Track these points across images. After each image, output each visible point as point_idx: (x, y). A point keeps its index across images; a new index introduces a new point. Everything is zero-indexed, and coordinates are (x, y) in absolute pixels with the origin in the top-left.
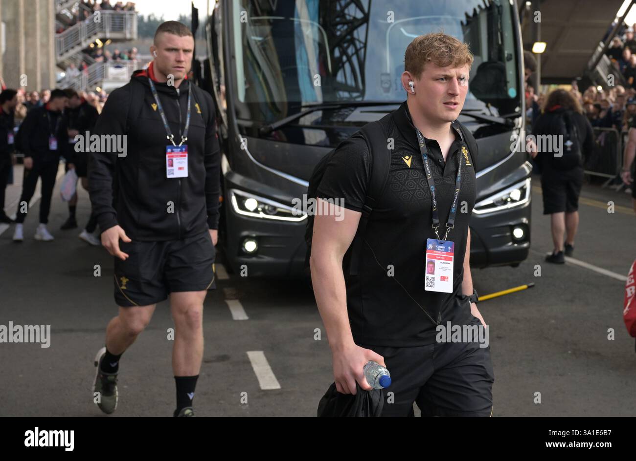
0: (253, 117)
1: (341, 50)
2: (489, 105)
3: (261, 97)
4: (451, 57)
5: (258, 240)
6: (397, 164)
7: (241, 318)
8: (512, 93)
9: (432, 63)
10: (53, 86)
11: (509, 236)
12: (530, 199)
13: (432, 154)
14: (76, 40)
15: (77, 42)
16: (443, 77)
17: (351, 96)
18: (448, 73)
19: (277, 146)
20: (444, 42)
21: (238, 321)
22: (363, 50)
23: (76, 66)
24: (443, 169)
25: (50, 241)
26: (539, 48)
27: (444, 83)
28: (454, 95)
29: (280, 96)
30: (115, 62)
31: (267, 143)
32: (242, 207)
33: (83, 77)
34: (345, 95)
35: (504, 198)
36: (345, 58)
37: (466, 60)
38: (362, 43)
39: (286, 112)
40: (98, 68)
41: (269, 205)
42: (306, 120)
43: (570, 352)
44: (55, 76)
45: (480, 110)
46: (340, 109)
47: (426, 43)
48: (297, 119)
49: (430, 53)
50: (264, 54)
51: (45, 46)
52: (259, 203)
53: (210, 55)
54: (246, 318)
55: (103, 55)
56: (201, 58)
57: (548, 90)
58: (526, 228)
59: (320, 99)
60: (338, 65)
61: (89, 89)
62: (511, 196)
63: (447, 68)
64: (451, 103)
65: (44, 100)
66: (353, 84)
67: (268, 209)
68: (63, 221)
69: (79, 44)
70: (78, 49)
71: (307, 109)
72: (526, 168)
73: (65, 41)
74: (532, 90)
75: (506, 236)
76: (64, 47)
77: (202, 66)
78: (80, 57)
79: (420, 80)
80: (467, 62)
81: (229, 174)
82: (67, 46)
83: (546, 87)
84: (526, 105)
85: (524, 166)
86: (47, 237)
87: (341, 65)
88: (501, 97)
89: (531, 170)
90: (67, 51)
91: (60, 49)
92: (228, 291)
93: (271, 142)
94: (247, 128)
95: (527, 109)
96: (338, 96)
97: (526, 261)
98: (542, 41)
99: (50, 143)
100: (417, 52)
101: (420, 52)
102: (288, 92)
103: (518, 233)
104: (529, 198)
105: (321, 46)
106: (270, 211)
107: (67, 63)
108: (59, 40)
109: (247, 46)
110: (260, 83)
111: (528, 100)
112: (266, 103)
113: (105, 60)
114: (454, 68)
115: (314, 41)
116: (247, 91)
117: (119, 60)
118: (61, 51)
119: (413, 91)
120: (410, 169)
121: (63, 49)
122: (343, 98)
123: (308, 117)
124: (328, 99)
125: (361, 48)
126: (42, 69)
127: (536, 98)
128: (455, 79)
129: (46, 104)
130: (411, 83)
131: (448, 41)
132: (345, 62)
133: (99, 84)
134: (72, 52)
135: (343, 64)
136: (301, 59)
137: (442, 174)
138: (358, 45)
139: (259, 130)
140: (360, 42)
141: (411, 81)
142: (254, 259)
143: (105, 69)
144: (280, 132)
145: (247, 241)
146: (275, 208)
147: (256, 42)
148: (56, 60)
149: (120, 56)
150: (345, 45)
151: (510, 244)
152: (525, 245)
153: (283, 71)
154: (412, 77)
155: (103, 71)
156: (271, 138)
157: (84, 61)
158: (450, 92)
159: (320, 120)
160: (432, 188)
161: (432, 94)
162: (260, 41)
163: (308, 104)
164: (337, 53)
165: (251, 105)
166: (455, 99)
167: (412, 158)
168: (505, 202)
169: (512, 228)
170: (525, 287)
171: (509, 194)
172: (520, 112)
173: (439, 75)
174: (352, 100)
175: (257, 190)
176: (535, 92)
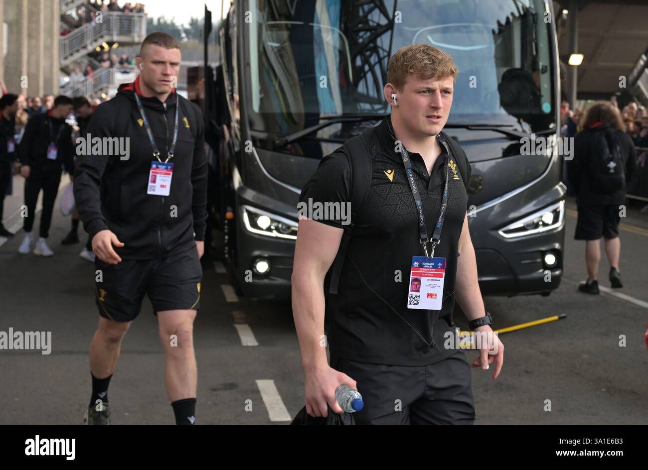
0: (267, 129)
1: (363, 58)
2: (521, 120)
3: (277, 107)
4: (434, 69)
5: (270, 260)
6: (378, 178)
7: (250, 344)
8: (546, 108)
9: (415, 76)
10: (57, 92)
11: (540, 262)
12: (564, 223)
13: (416, 169)
14: (82, 43)
15: (83, 45)
16: (425, 90)
17: (373, 108)
18: (430, 86)
19: (292, 160)
20: (428, 54)
21: (247, 347)
22: (386, 59)
23: (80, 71)
24: (428, 183)
25: (50, 256)
26: (576, 60)
27: (427, 96)
28: (436, 108)
29: (297, 107)
30: (122, 68)
31: (283, 157)
32: (254, 225)
33: (88, 82)
34: (366, 107)
35: (535, 221)
36: (367, 68)
37: (449, 72)
38: (386, 51)
39: (302, 123)
40: (104, 73)
41: (283, 224)
42: (325, 133)
43: (603, 390)
44: (59, 81)
45: (511, 126)
46: (360, 121)
47: (410, 54)
48: (315, 132)
49: (413, 65)
50: (281, 61)
51: (49, 48)
52: (273, 221)
53: (223, 61)
54: (256, 344)
55: (109, 59)
56: (214, 65)
57: (585, 106)
58: (558, 254)
59: (339, 111)
60: (360, 74)
61: (94, 95)
62: (543, 219)
63: (429, 80)
64: (434, 116)
65: (47, 106)
66: (376, 96)
67: (282, 228)
68: (64, 235)
69: (85, 47)
70: (83, 52)
71: (326, 121)
72: (560, 189)
73: (70, 45)
74: (567, 105)
75: (537, 262)
76: (68, 49)
77: (215, 72)
78: (86, 61)
79: (402, 92)
80: (451, 74)
81: (240, 189)
82: (72, 49)
83: (583, 102)
84: (561, 122)
85: (557, 187)
86: (47, 252)
87: (362, 75)
88: (534, 112)
89: (565, 192)
90: (72, 55)
91: (65, 53)
92: (237, 314)
93: (288, 156)
94: (261, 140)
95: (562, 126)
96: (359, 108)
97: (557, 290)
98: (579, 53)
99: (50, 152)
100: (400, 63)
101: (403, 64)
102: (306, 102)
103: (550, 259)
104: (562, 222)
105: (342, 53)
106: (284, 230)
107: (71, 67)
108: (63, 42)
109: (263, 53)
110: (276, 92)
111: (563, 116)
112: (282, 114)
113: (112, 65)
114: (436, 80)
115: (335, 48)
116: (262, 100)
117: (126, 65)
118: (66, 54)
119: (396, 104)
120: (392, 183)
121: (68, 53)
122: (364, 110)
123: (326, 129)
124: (348, 111)
125: (384, 57)
126: (45, 73)
127: (572, 114)
128: (438, 92)
129: (49, 111)
130: (394, 96)
131: (431, 53)
132: (367, 72)
133: (105, 90)
134: (77, 56)
135: (365, 73)
136: (320, 66)
137: (427, 188)
138: (382, 54)
139: (274, 142)
140: (384, 50)
141: (394, 93)
142: (266, 281)
143: (111, 74)
144: (296, 144)
145: (259, 261)
146: (289, 227)
147: (273, 48)
148: (60, 63)
149: (128, 61)
150: (368, 53)
151: (541, 271)
152: (557, 273)
153: (300, 80)
154: (394, 90)
155: (110, 76)
156: (286, 152)
157: (90, 65)
158: (433, 105)
159: (339, 133)
160: (419, 203)
161: (414, 107)
162: (276, 47)
163: (326, 116)
164: (359, 62)
165: (265, 116)
166: (437, 112)
167: (394, 172)
168: (536, 226)
169: (544, 254)
170: (556, 318)
171: (541, 217)
172: (554, 129)
173: (421, 88)
174: (374, 112)
175: (270, 206)
176: (571, 108)
